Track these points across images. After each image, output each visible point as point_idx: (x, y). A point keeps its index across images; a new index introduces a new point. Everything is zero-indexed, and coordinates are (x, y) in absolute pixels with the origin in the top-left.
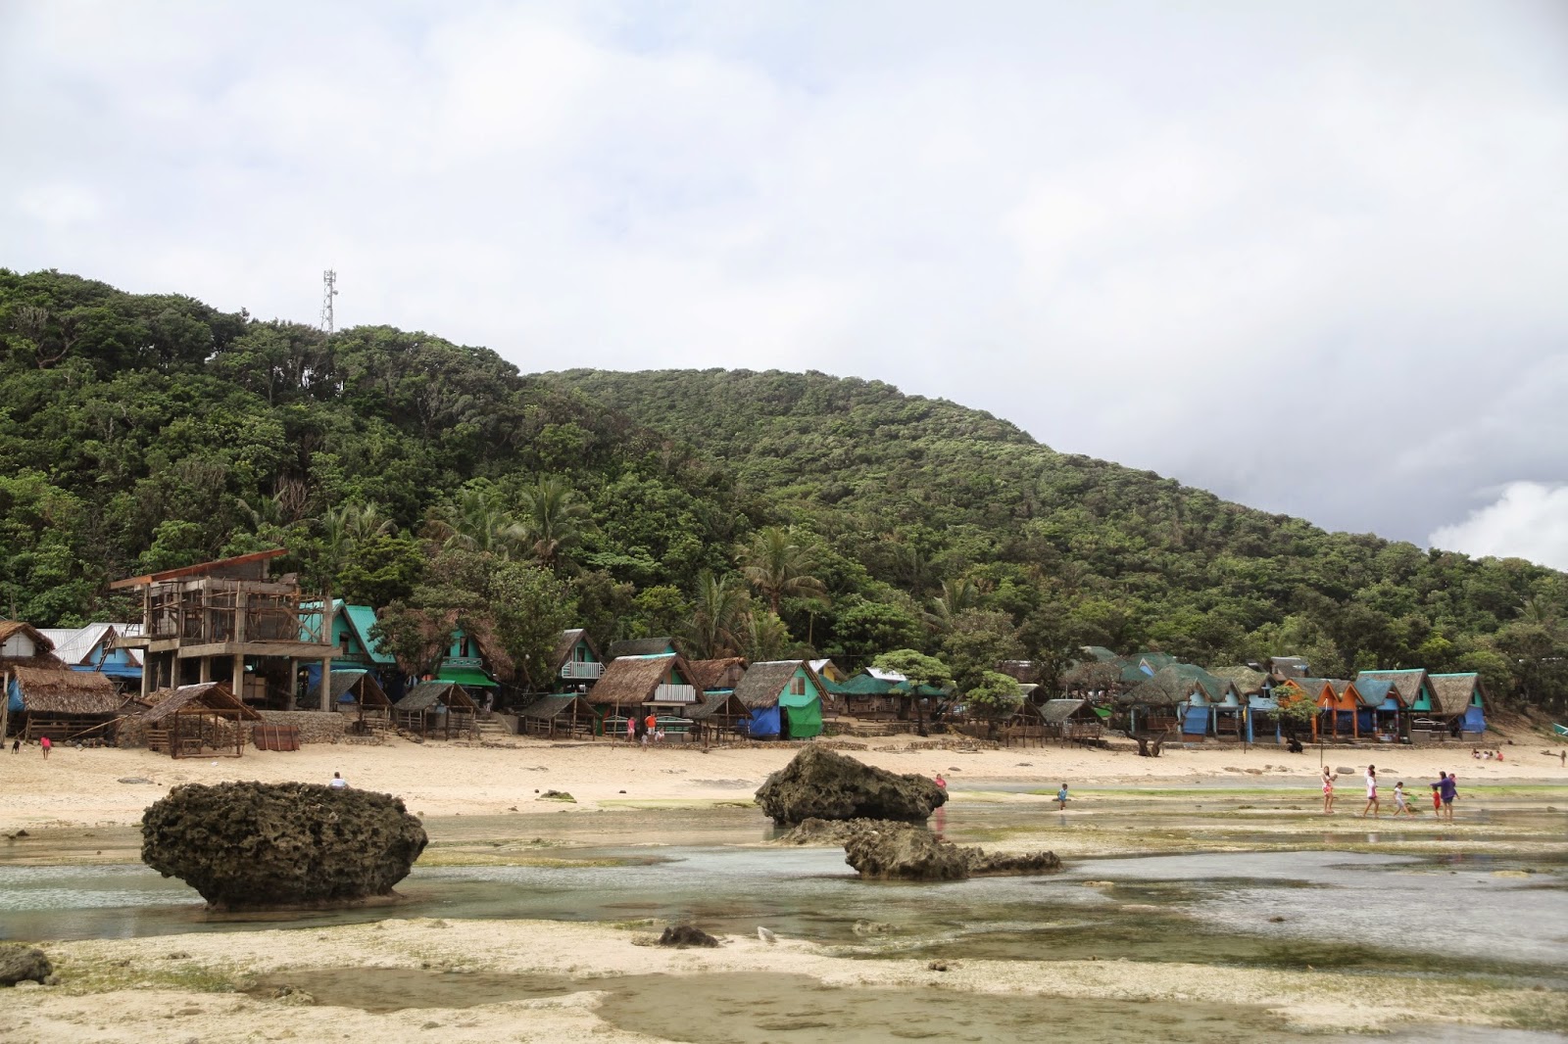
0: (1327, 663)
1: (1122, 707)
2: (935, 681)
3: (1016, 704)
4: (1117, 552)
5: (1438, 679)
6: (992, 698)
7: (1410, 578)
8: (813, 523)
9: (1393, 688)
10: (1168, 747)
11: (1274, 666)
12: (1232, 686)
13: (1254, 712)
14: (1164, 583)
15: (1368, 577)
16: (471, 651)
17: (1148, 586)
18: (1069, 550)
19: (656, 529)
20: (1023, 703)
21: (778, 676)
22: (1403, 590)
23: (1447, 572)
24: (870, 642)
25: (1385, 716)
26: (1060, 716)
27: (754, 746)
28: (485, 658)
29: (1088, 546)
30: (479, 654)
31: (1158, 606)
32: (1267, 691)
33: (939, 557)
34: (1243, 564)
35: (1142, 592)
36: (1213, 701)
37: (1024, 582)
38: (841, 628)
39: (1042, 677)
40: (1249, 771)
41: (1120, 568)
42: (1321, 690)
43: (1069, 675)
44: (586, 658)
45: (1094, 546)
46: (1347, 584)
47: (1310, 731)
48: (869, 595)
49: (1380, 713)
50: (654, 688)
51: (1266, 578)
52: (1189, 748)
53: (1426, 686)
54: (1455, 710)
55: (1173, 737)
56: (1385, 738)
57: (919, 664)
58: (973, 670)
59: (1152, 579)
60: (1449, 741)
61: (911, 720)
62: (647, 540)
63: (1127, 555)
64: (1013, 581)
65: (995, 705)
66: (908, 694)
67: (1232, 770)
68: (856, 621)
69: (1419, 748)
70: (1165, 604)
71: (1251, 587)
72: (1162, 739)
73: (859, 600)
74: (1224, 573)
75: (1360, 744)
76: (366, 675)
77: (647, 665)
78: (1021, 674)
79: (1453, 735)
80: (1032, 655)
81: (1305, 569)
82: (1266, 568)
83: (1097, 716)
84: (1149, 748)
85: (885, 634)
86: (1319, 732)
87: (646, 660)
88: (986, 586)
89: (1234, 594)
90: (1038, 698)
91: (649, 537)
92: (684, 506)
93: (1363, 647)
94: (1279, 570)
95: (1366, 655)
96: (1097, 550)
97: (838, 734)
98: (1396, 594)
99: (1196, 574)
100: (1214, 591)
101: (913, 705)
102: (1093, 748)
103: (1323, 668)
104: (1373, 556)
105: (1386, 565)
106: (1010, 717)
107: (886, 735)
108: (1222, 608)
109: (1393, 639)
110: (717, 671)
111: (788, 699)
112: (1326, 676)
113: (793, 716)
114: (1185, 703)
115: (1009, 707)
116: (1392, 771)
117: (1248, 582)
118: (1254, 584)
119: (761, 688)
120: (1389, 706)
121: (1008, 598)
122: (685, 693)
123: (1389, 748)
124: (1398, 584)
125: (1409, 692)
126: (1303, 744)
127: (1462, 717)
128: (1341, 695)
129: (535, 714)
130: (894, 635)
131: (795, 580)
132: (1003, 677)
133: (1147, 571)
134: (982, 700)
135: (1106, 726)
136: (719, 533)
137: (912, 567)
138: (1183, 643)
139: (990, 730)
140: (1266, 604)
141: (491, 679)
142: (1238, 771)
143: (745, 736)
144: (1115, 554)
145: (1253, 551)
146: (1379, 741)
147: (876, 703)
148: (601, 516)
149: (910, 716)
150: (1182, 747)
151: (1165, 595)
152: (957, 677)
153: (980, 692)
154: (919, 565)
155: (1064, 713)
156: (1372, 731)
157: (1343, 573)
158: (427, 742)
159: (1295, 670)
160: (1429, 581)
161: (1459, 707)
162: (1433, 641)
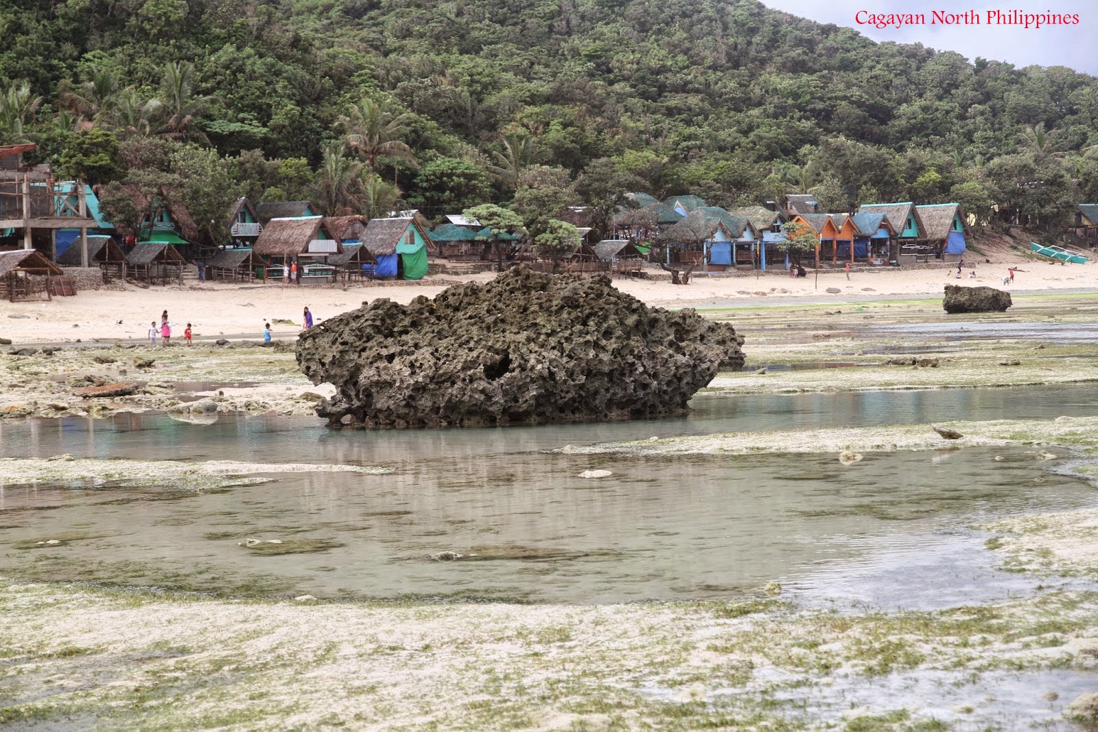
0: (832, 200)
1: (659, 244)
2: (511, 230)
3: (575, 246)
4: (658, 72)
5: (925, 210)
6: (557, 241)
7: (953, 92)
8: (372, 70)
9: (885, 219)
10: (696, 276)
11: (789, 203)
12: (749, 224)
13: (766, 244)
14: (706, 105)
15: (911, 91)
16: (165, 218)
17: (690, 109)
18: (610, 71)
19: (258, 97)
20: (580, 245)
21: (394, 230)
22: (944, 105)
23: (990, 84)
24: (447, 193)
25: (879, 243)
26: (609, 254)
27: (380, 285)
28: (176, 223)
29: (629, 66)
30: (172, 220)
31: (699, 131)
32: (778, 226)
33: (491, 100)
34: (785, 82)
35: (683, 116)
36: (733, 237)
37: (571, 124)
38: (422, 181)
39: (594, 221)
40: (757, 293)
41: (662, 88)
42: (824, 224)
43: (616, 219)
44: (247, 218)
45: (635, 66)
46: (889, 101)
47: (814, 258)
48: (443, 150)
49: (873, 241)
50: (308, 243)
51: (808, 97)
52: (713, 276)
53: (914, 216)
54: (939, 236)
55: (699, 267)
56: (878, 262)
57: (499, 216)
58: (541, 219)
59: (693, 100)
60: (932, 262)
61: (491, 261)
62: (253, 107)
63: (669, 75)
64: (561, 123)
65: (559, 247)
66: (490, 240)
67: (743, 292)
68: (434, 174)
69: (906, 269)
70: (706, 128)
71: (793, 106)
72: (691, 270)
73: (435, 156)
74: (767, 91)
75: (855, 268)
76: (109, 240)
77: (299, 225)
78: (576, 218)
79: (938, 257)
80: (587, 201)
81: (849, 85)
82: (809, 86)
83: (639, 252)
84: (680, 277)
85: (459, 185)
86: (821, 259)
87: (298, 221)
88: (537, 128)
89: (775, 116)
90: (592, 239)
91: (253, 104)
92: (278, 73)
93: (865, 183)
94: (822, 88)
95: (868, 190)
96: (638, 70)
97: (437, 273)
98: (937, 110)
99: (739, 95)
100: (755, 112)
101: (493, 249)
102: (636, 279)
103: (829, 205)
104: (918, 69)
105: (930, 78)
106: (570, 256)
107: (473, 273)
108: (762, 131)
109: (893, 175)
110: (342, 226)
111: (403, 248)
112: (831, 211)
113: (407, 262)
114: (710, 240)
115: (570, 248)
116: (871, 290)
117: (790, 101)
118: (797, 103)
119: (381, 239)
120: (882, 234)
121: (558, 141)
122: (330, 246)
123: (880, 270)
124: (940, 98)
125: (898, 222)
126: (807, 269)
127: (943, 241)
128: (840, 227)
129: (220, 265)
130: (467, 185)
131: (388, 144)
132: (565, 224)
133: (688, 92)
134: (549, 243)
135: (646, 260)
136: (309, 96)
137: (466, 111)
138: (710, 188)
139: (555, 267)
140: (806, 125)
141: (182, 238)
142: (748, 293)
143: (372, 277)
144: (657, 74)
145: (797, 67)
146: (872, 265)
147: (464, 248)
148: (209, 85)
149: (490, 257)
150: (707, 275)
151: (706, 119)
152: (528, 226)
153: (546, 237)
154: (474, 109)
155: (613, 251)
156: (867, 256)
157: (887, 88)
158: (152, 287)
159: (807, 205)
160: (970, 94)
161: (941, 233)
162: (926, 175)
